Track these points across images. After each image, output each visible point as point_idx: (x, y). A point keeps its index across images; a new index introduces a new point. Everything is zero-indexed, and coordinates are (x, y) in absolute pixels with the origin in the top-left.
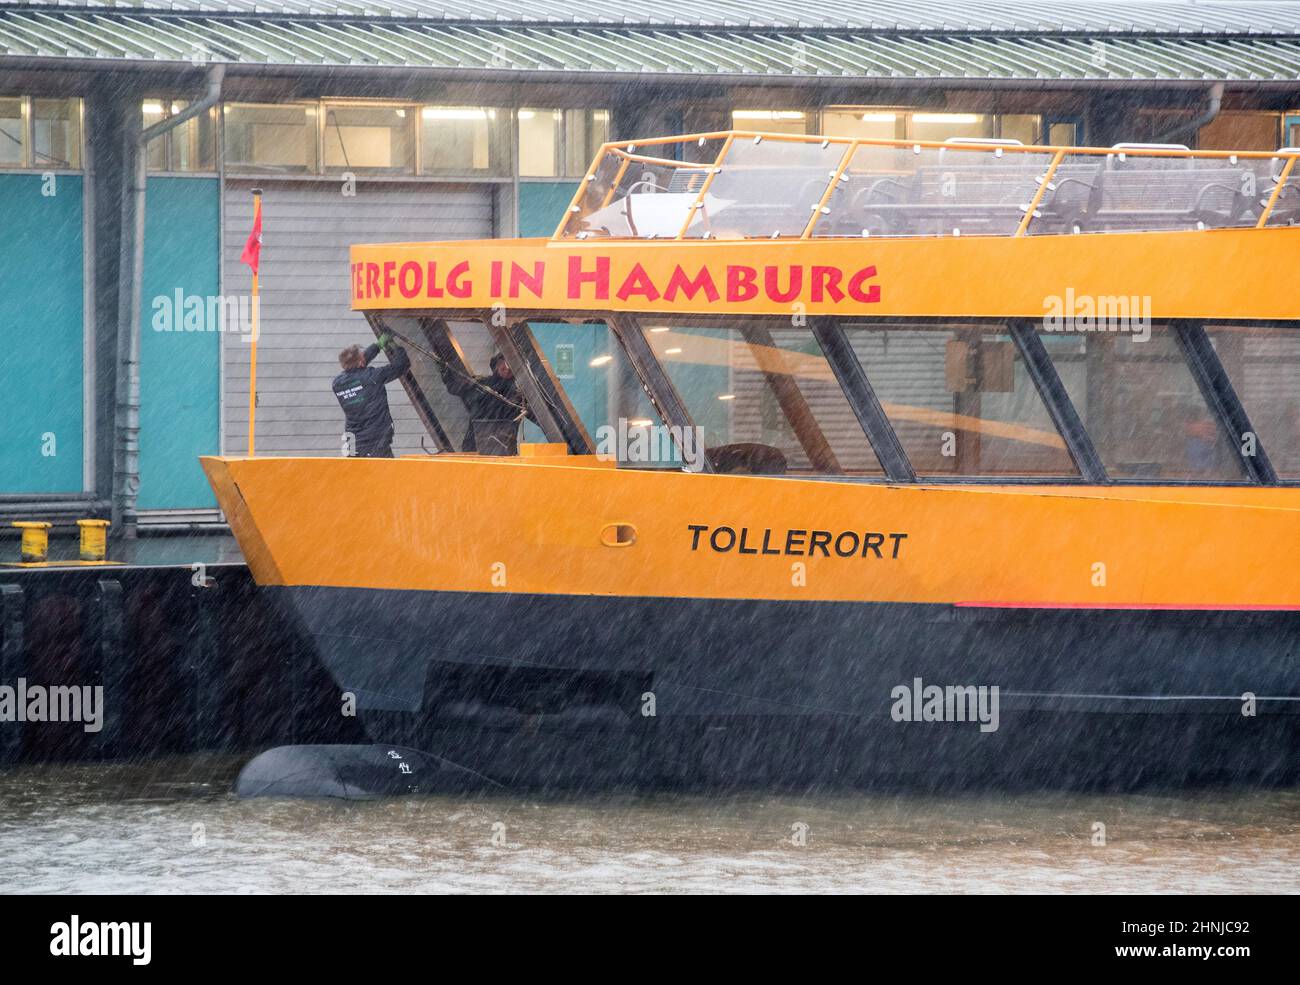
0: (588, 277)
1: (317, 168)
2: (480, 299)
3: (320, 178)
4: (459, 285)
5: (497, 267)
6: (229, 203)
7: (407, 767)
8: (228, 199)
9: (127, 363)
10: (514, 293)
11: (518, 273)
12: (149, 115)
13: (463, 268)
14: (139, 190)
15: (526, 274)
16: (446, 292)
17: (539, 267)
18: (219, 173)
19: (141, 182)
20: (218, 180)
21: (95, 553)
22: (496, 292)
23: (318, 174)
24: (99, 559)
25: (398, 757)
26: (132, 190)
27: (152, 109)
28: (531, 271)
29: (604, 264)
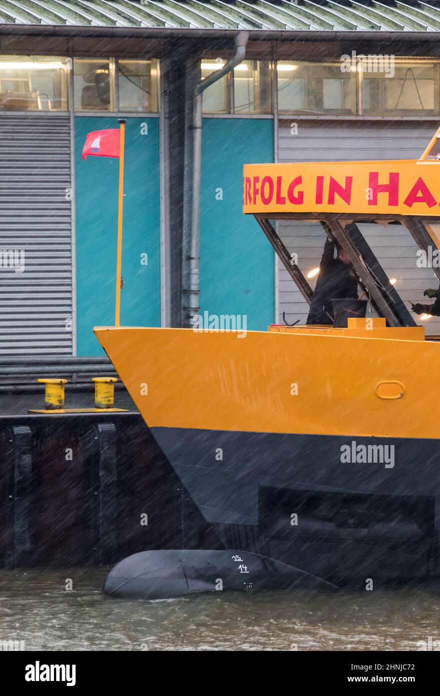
0: (384, 188)
1: (357, 111)
2: (309, 205)
3: (359, 118)
4: (296, 195)
5: (320, 180)
6: (282, 138)
7: (246, 568)
8: (280, 135)
9: (189, 258)
10: (331, 201)
11: (334, 185)
12: (206, 70)
13: (298, 181)
14: (196, 128)
15: (339, 186)
16: (287, 200)
17: (349, 180)
18: (274, 115)
19: (198, 122)
20: (273, 120)
21: (104, 402)
22: (319, 200)
23: (358, 115)
24: (108, 407)
25: (240, 560)
26: (192, 128)
27: (209, 66)
28: (343, 184)
29: (394, 177)
